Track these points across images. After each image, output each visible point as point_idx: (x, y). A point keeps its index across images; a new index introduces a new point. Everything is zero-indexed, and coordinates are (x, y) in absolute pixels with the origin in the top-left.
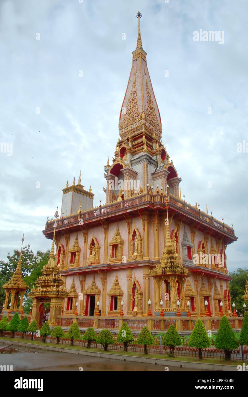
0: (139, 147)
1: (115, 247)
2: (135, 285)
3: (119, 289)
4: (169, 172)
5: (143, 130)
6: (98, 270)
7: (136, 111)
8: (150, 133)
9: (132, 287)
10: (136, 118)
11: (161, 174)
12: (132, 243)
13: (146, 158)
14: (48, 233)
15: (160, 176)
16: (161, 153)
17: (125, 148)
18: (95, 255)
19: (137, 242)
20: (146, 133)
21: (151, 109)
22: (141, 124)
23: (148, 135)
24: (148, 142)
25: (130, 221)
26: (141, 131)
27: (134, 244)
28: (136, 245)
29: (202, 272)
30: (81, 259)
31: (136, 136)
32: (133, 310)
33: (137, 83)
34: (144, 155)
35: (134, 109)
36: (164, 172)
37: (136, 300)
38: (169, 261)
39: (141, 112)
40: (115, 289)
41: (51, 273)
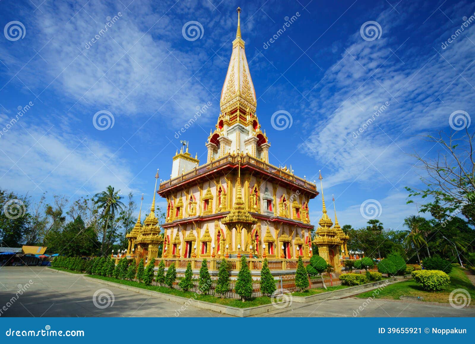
0: (234, 119)
1: (207, 201)
2: (219, 232)
3: (209, 236)
4: (258, 139)
5: (238, 105)
6: (192, 221)
7: (233, 90)
8: (245, 108)
9: (218, 234)
10: (233, 95)
11: (251, 140)
12: (218, 198)
13: (238, 128)
14: (161, 192)
15: (250, 142)
16: (252, 124)
17: (223, 121)
18: (193, 209)
19: (222, 197)
20: (240, 108)
21: (246, 87)
22: (237, 100)
23: (242, 109)
24: (242, 115)
25: (218, 179)
26: (236, 106)
27: (220, 198)
28: (222, 199)
29: (281, 222)
30: (184, 213)
31: (233, 110)
32: (217, 253)
33: (235, 67)
34: (237, 125)
35: (232, 89)
36: (253, 139)
37: (220, 245)
38: (237, 210)
39: (236, 90)
40: (205, 236)
41: (150, 223)
